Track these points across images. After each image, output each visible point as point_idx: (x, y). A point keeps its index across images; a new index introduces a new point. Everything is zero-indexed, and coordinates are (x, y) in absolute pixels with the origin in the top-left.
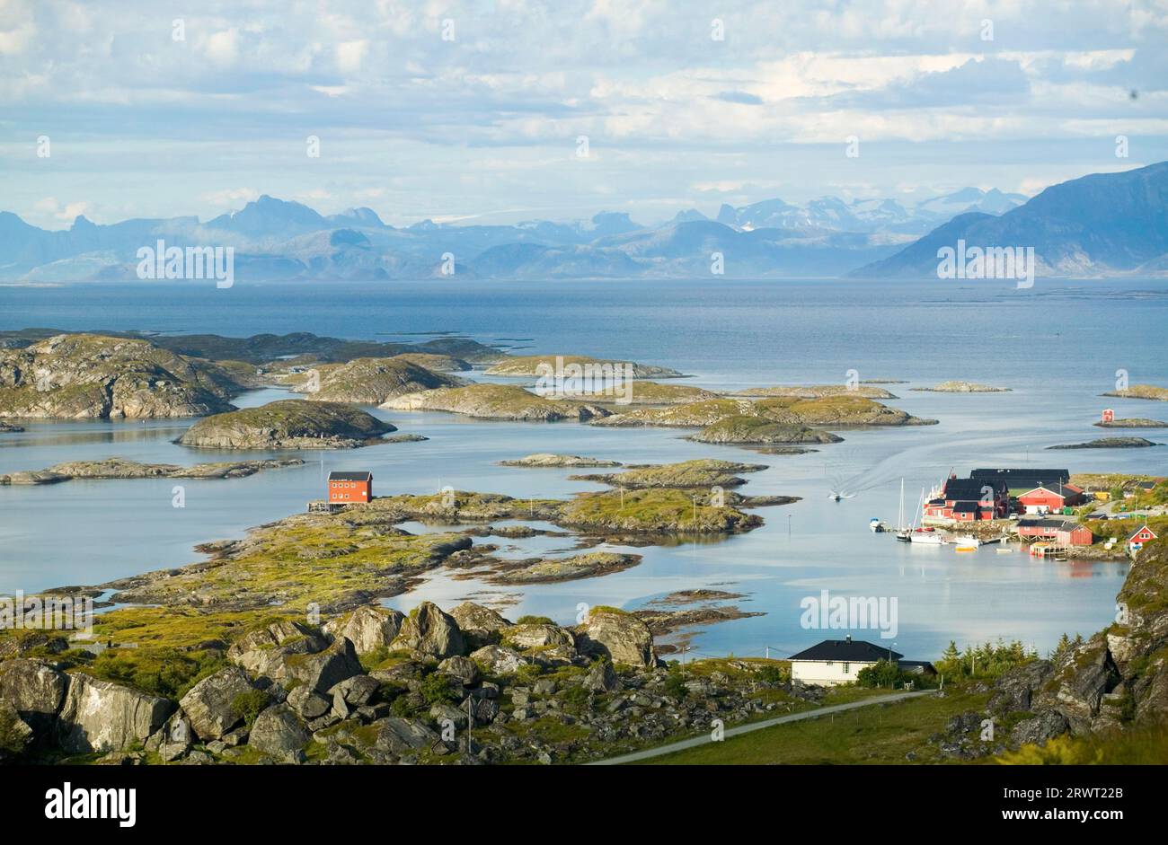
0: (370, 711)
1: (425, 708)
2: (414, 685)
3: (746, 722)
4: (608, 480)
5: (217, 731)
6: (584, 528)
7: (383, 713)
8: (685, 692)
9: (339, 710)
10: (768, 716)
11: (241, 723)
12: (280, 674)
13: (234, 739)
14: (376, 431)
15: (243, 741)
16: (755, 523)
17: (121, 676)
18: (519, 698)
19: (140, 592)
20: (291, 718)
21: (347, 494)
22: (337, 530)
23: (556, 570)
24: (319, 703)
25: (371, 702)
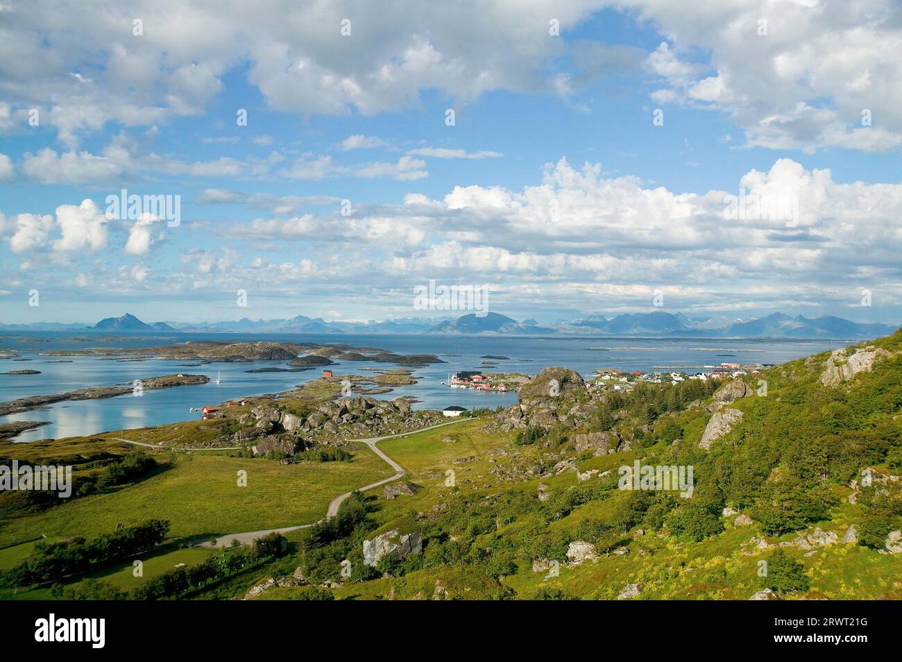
0: (352, 421)
1: (364, 421)
2: (362, 415)
3: (437, 424)
4: (382, 373)
5: (316, 426)
6: (379, 383)
7: (355, 422)
8: (423, 417)
9: (345, 421)
10: (442, 423)
11: (322, 424)
12: (330, 413)
13: (320, 428)
14: (329, 363)
15: (322, 428)
16: (416, 382)
17: (293, 412)
18: (385, 419)
19: (285, 395)
20: (333, 423)
21: (326, 375)
22: (326, 383)
23: (376, 391)
24: (340, 419)
25: (352, 419)
